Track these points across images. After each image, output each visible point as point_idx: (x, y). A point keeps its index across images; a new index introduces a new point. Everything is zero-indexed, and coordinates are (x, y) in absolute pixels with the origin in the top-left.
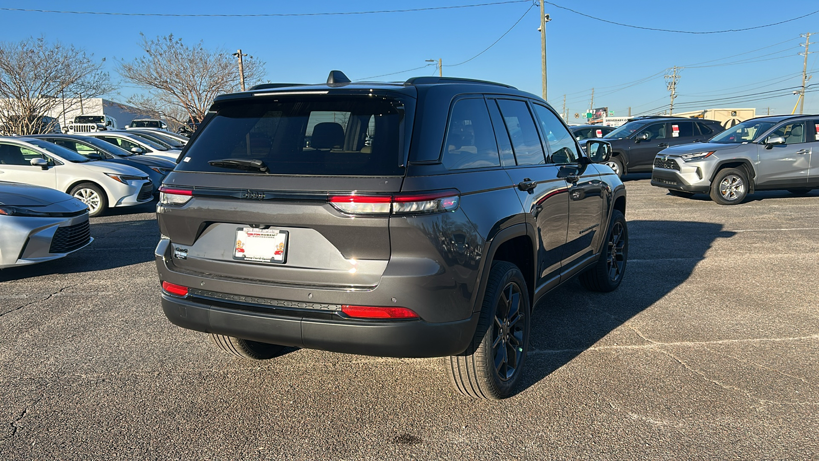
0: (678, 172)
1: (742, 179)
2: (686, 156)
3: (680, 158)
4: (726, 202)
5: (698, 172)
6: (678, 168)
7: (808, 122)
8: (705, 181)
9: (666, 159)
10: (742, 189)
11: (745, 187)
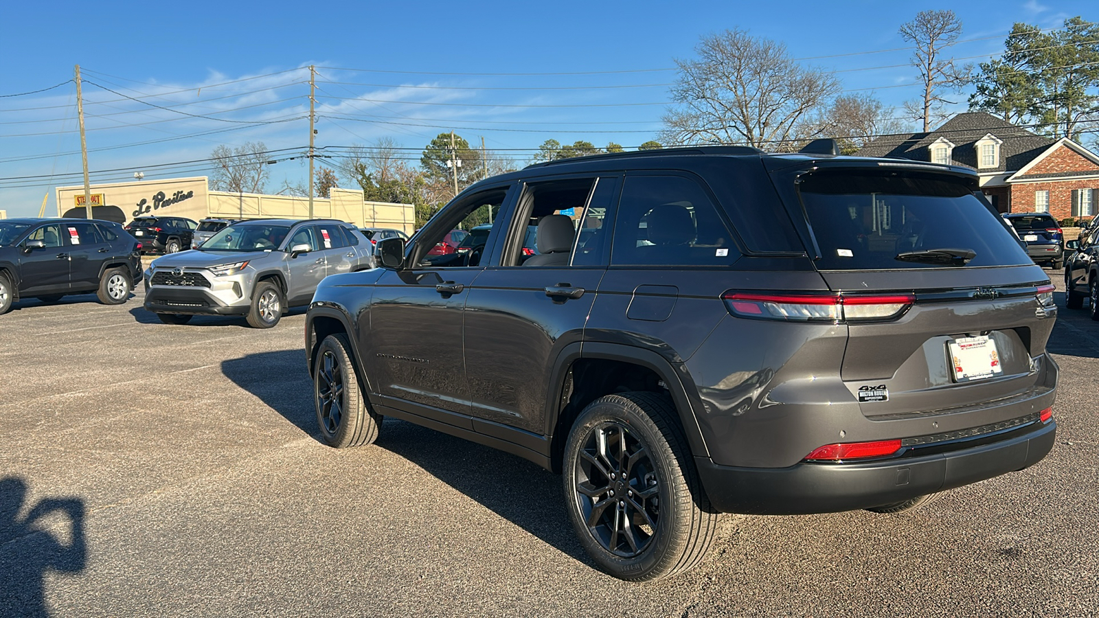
0: (207, 289)
1: (277, 295)
2: (215, 268)
3: (207, 271)
4: (267, 325)
5: (236, 288)
6: (208, 285)
7: (315, 226)
8: (244, 299)
9: (182, 272)
10: (277, 307)
11: (280, 304)
